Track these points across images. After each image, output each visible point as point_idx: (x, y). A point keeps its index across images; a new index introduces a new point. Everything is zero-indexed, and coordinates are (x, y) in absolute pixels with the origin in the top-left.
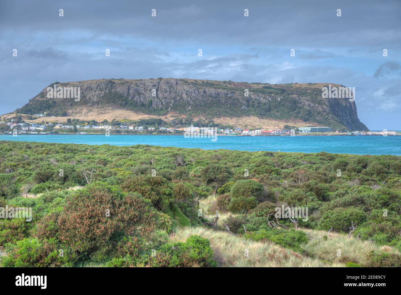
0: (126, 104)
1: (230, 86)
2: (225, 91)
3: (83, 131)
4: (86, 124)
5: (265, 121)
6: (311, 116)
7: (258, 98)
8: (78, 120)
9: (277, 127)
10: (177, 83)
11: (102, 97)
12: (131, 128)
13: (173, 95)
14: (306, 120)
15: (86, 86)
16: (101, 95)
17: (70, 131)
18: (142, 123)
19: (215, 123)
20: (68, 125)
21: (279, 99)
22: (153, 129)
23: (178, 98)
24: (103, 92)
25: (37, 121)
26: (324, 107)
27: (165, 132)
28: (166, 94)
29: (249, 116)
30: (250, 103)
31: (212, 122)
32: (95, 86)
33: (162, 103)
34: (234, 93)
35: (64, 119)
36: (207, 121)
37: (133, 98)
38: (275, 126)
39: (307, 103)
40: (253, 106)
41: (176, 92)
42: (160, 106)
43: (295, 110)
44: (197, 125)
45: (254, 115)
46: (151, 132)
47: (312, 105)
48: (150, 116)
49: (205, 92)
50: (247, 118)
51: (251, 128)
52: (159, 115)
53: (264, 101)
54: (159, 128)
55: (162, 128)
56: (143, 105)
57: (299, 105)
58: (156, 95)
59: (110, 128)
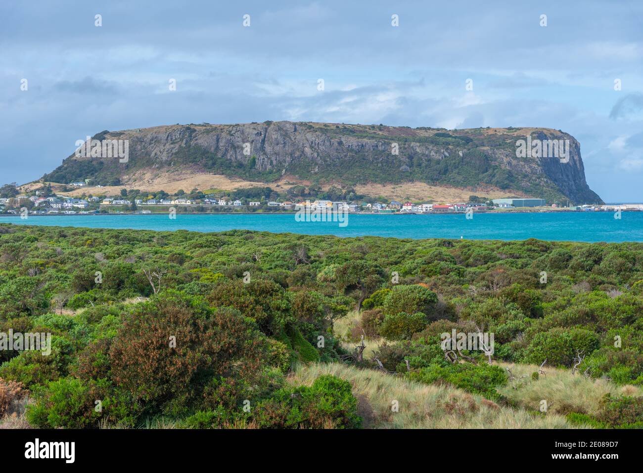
0: (214, 164)
1: (381, 133)
2: (374, 142)
3: (146, 209)
4: (150, 197)
5: (438, 189)
6: (512, 181)
7: (427, 152)
8: (138, 191)
9: (458, 200)
10: (295, 130)
11: (176, 154)
12: (222, 203)
13: (289, 149)
14: (504, 188)
15: (149, 136)
16: (174, 151)
17: (126, 208)
18: (239, 194)
19: (358, 194)
20: (122, 199)
21: (461, 154)
22: (257, 204)
23: (297, 154)
24: (177, 146)
25: (75, 193)
26: (534, 166)
27: (276, 209)
28: (277, 148)
29: (412, 181)
30: (415, 160)
31: (353, 191)
32: (164, 136)
33: (271, 163)
34: (388, 144)
35: (117, 190)
36: (344, 191)
37: (224, 155)
38: (455, 197)
39: (505, 160)
40: (419, 165)
41: (293, 144)
42: (269, 167)
43: (487, 171)
44: (329, 197)
45: (420, 180)
46: (254, 209)
48: (252, 183)
49: (340, 143)
50: (410, 184)
51: (417, 201)
52: (267, 182)
53: (437, 157)
54: (266, 203)
55: (271, 203)
56: (241, 165)
57: (493, 163)
58: (262, 149)
59: (189, 203)
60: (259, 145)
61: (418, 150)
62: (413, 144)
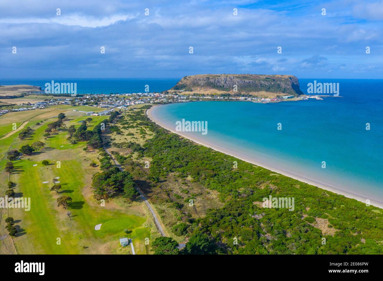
0: (214, 86)
1: (252, 77)
2: (252, 81)
4: (201, 95)
5: (268, 93)
7: (265, 83)
8: (197, 94)
10: (234, 78)
11: (205, 84)
12: (218, 98)
14: (284, 92)
15: (198, 79)
18: (222, 95)
19: (250, 95)
20: (194, 96)
21: (273, 84)
24: (205, 82)
28: (229, 82)
29: (262, 91)
30: (262, 85)
32: (202, 79)
34: (256, 81)
36: (247, 94)
37: (217, 84)
39: (283, 85)
40: (263, 87)
41: (233, 82)
42: (227, 87)
43: (279, 88)
44: (243, 96)
45: (264, 90)
47: (285, 86)
48: (224, 92)
49: (244, 81)
52: (228, 91)
53: (267, 85)
56: (221, 87)
57: (281, 86)
58: (226, 82)
59: (210, 97)
60: (225, 82)
61: (263, 83)
62: (261, 81)
